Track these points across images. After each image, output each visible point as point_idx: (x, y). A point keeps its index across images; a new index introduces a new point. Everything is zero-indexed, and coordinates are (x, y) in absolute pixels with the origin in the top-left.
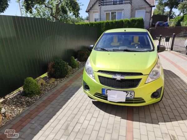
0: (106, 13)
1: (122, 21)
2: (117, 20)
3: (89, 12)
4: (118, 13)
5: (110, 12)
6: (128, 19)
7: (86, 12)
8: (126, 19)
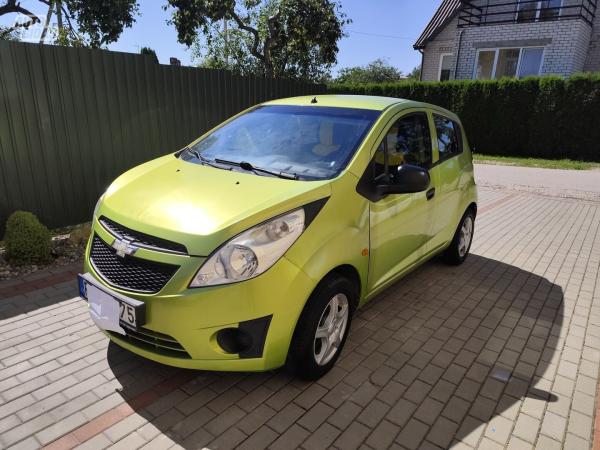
0: (482, 54)
1: (534, 84)
2: (516, 78)
3: (424, 48)
4: (526, 52)
5: (497, 50)
6: (561, 77)
7: (416, 47)
8: (552, 76)
